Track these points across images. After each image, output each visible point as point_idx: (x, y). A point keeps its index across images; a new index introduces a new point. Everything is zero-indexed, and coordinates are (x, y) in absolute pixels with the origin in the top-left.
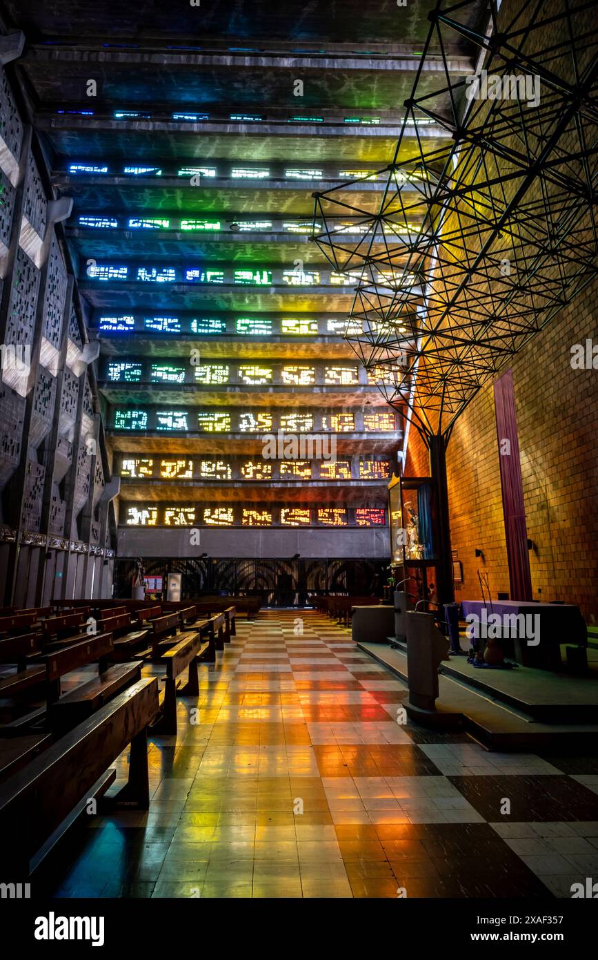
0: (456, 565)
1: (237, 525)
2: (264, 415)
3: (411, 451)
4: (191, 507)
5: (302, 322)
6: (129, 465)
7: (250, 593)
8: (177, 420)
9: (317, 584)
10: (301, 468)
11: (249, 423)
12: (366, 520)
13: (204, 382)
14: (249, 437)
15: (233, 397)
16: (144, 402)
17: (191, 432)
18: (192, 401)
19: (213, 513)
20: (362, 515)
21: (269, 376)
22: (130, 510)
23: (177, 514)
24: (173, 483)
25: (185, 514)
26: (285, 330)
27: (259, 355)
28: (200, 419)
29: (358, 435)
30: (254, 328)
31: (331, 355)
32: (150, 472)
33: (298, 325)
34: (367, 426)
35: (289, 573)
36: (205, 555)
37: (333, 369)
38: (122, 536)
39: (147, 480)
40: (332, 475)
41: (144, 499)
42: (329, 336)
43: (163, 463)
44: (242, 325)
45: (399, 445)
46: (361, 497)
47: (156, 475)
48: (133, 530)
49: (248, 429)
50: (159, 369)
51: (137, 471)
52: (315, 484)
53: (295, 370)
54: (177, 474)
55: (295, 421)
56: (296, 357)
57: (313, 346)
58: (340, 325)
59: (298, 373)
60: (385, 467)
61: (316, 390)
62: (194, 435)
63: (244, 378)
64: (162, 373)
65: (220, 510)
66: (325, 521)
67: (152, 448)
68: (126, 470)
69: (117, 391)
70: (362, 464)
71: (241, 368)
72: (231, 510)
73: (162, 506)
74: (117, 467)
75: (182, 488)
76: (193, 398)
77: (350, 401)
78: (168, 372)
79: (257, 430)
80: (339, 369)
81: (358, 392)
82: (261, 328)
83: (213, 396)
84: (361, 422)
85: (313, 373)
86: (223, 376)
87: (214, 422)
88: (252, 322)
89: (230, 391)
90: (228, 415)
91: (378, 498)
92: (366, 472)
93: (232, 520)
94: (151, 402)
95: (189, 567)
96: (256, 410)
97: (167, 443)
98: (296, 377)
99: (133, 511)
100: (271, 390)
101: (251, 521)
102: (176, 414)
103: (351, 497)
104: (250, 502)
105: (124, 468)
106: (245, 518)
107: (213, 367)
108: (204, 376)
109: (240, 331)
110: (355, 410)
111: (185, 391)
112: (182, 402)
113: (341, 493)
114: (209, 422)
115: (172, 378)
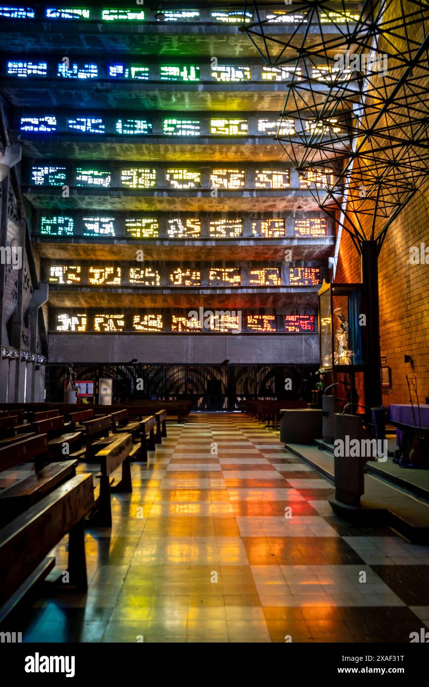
0: (385, 371)
1: (167, 331)
2: (192, 220)
3: (342, 256)
4: (120, 314)
5: (231, 122)
6: (57, 272)
7: (180, 397)
8: (104, 226)
9: (246, 389)
10: (231, 275)
11: (177, 229)
12: (296, 326)
13: (131, 186)
14: (178, 243)
15: (161, 202)
16: (69, 207)
17: (119, 238)
18: (118, 207)
19: (142, 319)
20: (291, 321)
21: (198, 180)
22: (59, 317)
23: (106, 320)
24: (101, 290)
25: (115, 320)
26: (213, 131)
27: (187, 157)
28: (128, 225)
29: (289, 241)
30: (182, 129)
31: (262, 158)
32: (79, 279)
33: (227, 126)
34: (298, 232)
35: (218, 378)
36: (136, 360)
37: (264, 172)
38: (52, 342)
39: (75, 286)
40: (262, 282)
41: (74, 306)
42: (260, 137)
43: (91, 270)
44: (169, 125)
45: (330, 251)
46: (290, 304)
47: (84, 282)
48: (62, 336)
49: (176, 235)
50: (84, 172)
51: (65, 278)
52: (244, 291)
53: (225, 174)
54: (106, 280)
55: (224, 227)
56: (226, 160)
57: (243, 148)
58: (271, 125)
59: (228, 176)
60: (316, 274)
61: (246, 194)
62: (122, 241)
63: (172, 182)
64: (87, 177)
65: (150, 316)
66: (254, 327)
67: (80, 255)
68: (54, 277)
69: (41, 196)
70: (292, 270)
71: (168, 171)
72: (160, 317)
73: (92, 313)
74: (45, 274)
75: (110, 295)
76: (120, 203)
77: (281, 206)
78: (93, 176)
79: (186, 235)
80: (269, 172)
81: (290, 197)
82: (189, 129)
83: (140, 201)
84: (291, 228)
85: (243, 176)
86: (150, 180)
87: (141, 228)
88: (179, 122)
89: (158, 196)
90: (156, 221)
91: (308, 304)
92: (296, 279)
93: (161, 326)
94: (77, 208)
95: (120, 372)
96: (184, 215)
97: (94, 250)
98: (225, 181)
99: (63, 318)
100: (199, 194)
101: (180, 327)
102: (103, 220)
103: (280, 304)
104: (178, 309)
105: (52, 274)
106: (175, 324)
107: (140, 171)
108: (131, 180)
109: (167, 132)
110: (285, 215)
111: (112, 196)
112: (108, 207)
113: (271, 299)
114: (136, 227)
115: (98, 182)
